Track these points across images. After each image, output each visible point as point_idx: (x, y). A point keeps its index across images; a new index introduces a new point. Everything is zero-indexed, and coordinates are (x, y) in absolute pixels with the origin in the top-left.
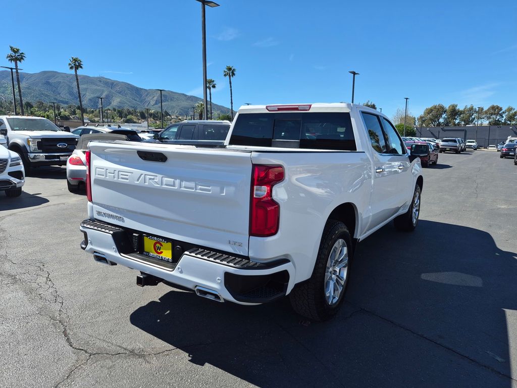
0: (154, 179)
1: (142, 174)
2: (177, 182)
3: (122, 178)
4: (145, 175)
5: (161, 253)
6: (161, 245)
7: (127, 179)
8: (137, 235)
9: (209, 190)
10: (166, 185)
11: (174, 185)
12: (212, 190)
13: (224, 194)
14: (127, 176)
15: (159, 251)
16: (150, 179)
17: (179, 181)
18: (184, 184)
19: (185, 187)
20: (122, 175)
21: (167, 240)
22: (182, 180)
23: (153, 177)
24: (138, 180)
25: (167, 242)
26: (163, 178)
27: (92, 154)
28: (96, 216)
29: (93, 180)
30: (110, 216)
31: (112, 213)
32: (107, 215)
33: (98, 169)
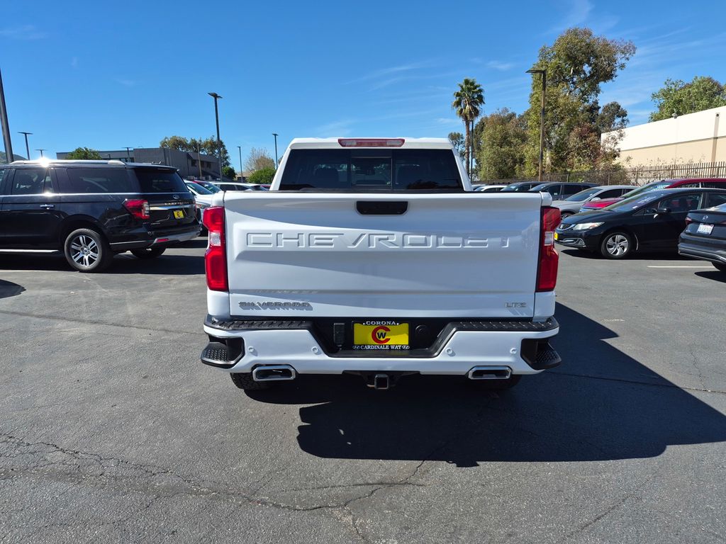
0: (388, 239)
1: (362, 235)
2: (432, 239)
3: (317, 244)
4: (369, 235)
5: (388, 340)
6: (388, 330)
7: (331, 244)
8: (343, 324)
9: (485, 244)
10: (411, 244)
11: (426, 243)
12: (489, 243)
13: (507, 246)
14: (331, 239)
15: (382, 339)
16: (380, 239)
17: (435, 237)
18: (443, 240)
19: (445, 244)
20: (317, 239)
21: (400, 320)
22: (439, 235)
23: (386, 237)
24: (354, 244)
25: (400, 324)
26: (405, 236)
27: (228, 213)
28: (236, 311)
29: (236, 254)
30: (278, 305)
31: (283, 301)
32: (268, 305)
33: (253, 236)
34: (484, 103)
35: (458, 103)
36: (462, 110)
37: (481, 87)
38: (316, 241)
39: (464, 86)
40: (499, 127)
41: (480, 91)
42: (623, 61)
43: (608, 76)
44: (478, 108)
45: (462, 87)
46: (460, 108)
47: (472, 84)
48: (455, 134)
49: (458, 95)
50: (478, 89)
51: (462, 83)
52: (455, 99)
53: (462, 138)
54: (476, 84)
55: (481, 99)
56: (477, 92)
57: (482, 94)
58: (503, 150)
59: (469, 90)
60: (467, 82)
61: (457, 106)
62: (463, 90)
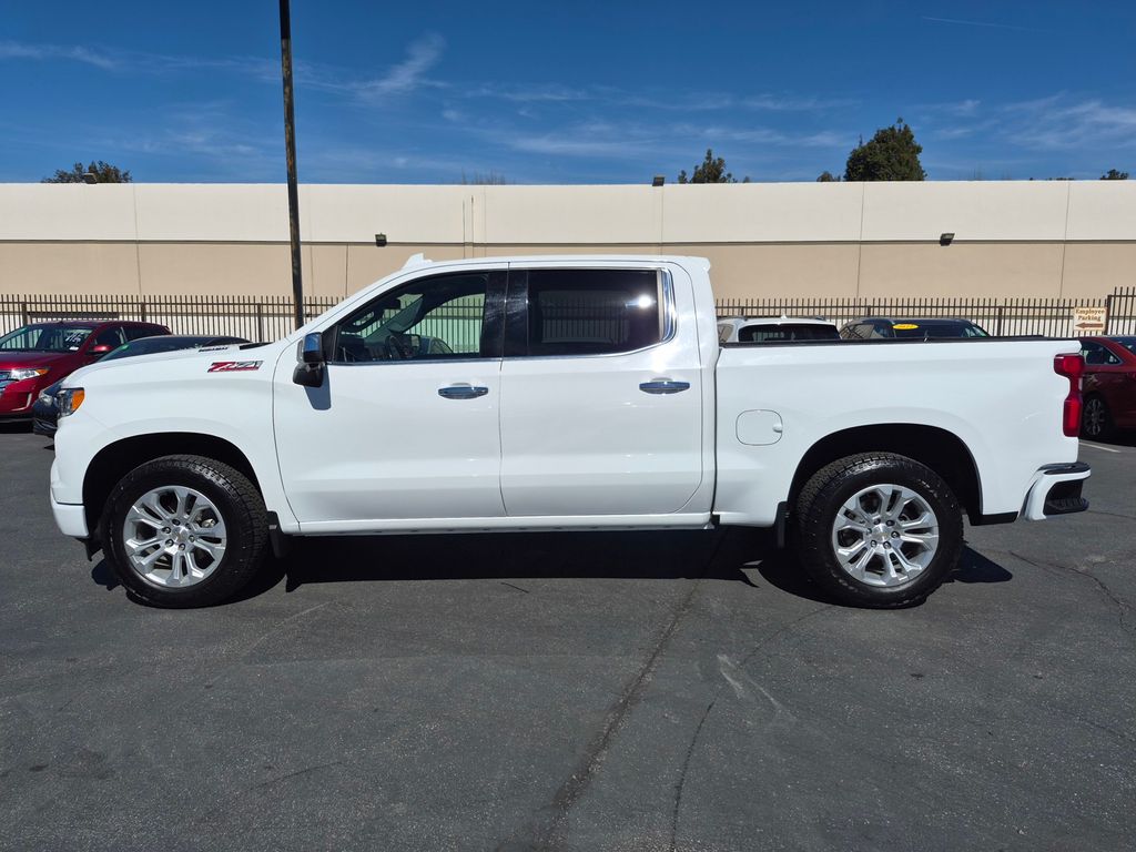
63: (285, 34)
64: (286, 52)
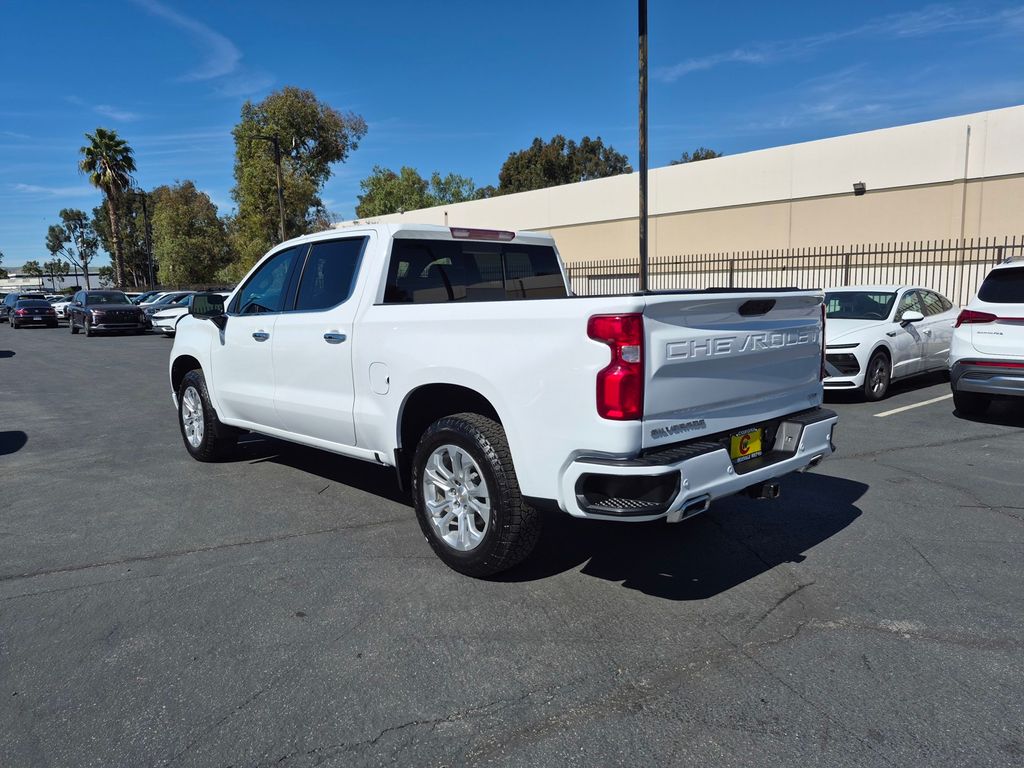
0: (762, 339)
1: (747, 337)
2: (784, 337)
3: (720, 350)
4: (751, 336)
5: (749, 449)
6: (749, 438)
7: (727, 349)
9: (806, 340)
10: (774, 344)
11: (781, 343)
12: (808, 338)
13: (815, 341)
14: (727, 344)
15: (745, 450)
16: (758, 341)
18: (789, 337)
19: (790, 342)
20: (720, 344)
21: (756, 426)
22: (787, 334)
23: (761, 337)
24: (743, 347)
25: (754, 430)
27: (646, 321)
28: (648, 442)
29: (654, 371)
30: (682, 427)
31: (685, 421)
32: (675, 429)
33: (672, 346)
34: (134, 169)
35: (91, 166)
36: (99, 176)
37: (128, 145)
38: (719, 347)
39: (98, 140)
40: (183, 208)
41: (127, 150)
42: (355, 140)
43: (338, 155)
44: (127, 177)
45: (94, 140)
46: (94, 173)
47: (112, 138)
48: (72, 211)
49: (89, 152)
50: (122, 146)
51: (93, 134)
52: (84, 159)
53: (86, 219)
54: (118, 139)
55: (129, 163)
56: (120, 152)
57: (130, 155)
58: (194, 241)
59: (108, 147)
60: (101, 134)
61: (90, 169)
62: (96, 146)
63: (643, 30)
64: (643, 47)
